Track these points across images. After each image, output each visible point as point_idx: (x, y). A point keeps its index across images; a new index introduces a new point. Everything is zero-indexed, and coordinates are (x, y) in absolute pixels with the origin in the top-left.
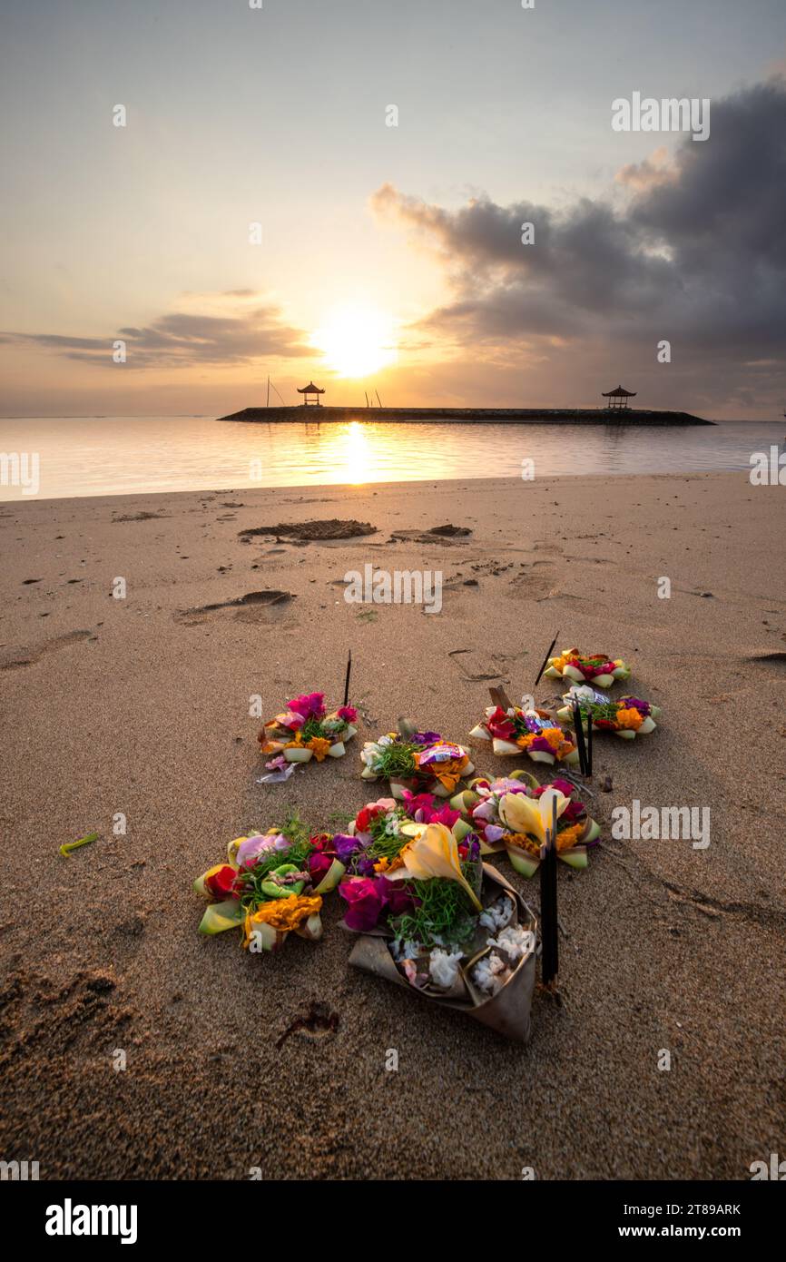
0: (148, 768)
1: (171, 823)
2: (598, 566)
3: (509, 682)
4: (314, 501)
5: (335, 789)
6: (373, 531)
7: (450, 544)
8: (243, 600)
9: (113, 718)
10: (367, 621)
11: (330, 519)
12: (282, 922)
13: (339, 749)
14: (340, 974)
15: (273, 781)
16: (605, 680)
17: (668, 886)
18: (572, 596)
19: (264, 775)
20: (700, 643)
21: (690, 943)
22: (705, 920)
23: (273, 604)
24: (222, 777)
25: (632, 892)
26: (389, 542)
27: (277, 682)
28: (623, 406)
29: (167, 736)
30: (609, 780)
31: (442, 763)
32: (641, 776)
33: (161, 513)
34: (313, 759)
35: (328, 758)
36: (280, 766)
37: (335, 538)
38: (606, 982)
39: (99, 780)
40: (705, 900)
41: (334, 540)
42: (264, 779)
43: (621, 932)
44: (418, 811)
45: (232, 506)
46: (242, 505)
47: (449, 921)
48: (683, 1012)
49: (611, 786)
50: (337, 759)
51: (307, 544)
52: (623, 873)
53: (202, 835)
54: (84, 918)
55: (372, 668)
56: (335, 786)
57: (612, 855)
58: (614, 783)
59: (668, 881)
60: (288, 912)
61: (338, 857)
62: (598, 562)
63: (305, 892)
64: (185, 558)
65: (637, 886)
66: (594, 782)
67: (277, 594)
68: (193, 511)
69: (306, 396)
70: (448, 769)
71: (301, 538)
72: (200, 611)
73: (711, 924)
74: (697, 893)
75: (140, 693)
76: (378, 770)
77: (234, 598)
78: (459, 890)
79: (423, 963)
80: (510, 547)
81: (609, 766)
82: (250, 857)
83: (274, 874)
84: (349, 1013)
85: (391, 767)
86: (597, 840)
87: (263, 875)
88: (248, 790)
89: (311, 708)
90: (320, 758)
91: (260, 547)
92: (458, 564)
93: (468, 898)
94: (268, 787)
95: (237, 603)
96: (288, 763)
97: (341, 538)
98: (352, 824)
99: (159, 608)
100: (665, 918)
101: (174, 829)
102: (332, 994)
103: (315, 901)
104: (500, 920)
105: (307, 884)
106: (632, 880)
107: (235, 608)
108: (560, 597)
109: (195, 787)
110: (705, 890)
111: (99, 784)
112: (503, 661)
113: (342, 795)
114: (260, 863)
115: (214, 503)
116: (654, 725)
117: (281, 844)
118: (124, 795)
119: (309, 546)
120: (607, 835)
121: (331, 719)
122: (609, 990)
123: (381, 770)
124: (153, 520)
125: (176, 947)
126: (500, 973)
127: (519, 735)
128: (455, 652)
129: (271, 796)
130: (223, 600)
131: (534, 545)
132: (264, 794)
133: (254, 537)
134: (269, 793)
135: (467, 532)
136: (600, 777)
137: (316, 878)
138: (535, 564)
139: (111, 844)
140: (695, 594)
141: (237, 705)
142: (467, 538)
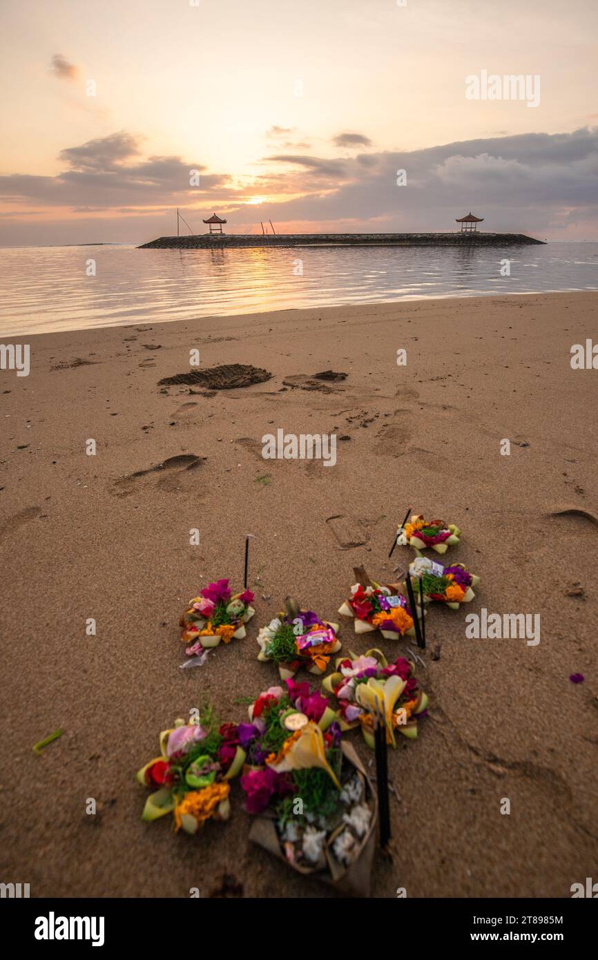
0: (96, 658)
1: (118, 714)
2: (446, 414)
3: (370, 550)
4: (220, 339)
5: (239, 671)
6: (268, 377)
7: (329, 391)
8: (164, 464)
9: (65, 606)
10: (262, 485)
11: (233, 363)
12: (201, 811)
13: (242, 633)
14: (243, 848)
15: (192, 666)
16: (441, 548)
17: (471, 748)
18: (423, 450)
19: (186, 661)
20: (514, 499)
21: (482, 800)
22: (494, 779)
23: (188, 469)
24: (153, 663)
25: (447, 756)
26: (281, 390)
27: (192, 558)
28: (473, 230)
29: (108, 623)
30: (438, 649)
31: (317, 646)
32: (461, 643)
33: (90, 359)
34: (222, 641)
35: (234, 639)
36: (197, 652)
37: (237, 387)
38: (424, 839)
39: (59, 673)
40: (495, 760)
41: (236, 389)
42: (185, 664)
43: (437, 793)
44: (298, 700)
45: (151, 348)
46: (160, 347)
47: (317, 801)
48: (473, 862)
49: (439, 654)
50: (240, 640)
51: (214, 394)
52: (441, 739)
53: (141, 724)
54: (57, 813)
55: (267, 540)
56: (238, 668)
57: (435, 723)
58: (441, 652)
59: (473, 744)
60: (206, 802)
61: (241, 745)
62: (445, 408)
63: (218, 781)
64: (114, 415)
65: (450, 752)
66: (427, 651)
67: (191, 458)
68: (119, 355)
69: (210, 226)
70: (321, 651)
71: (210, 388)
72: (129, 478)
73: (498, 782)
74: (490, 754)
75: (85, 576)
76: (270, 654)
77: (156, 463)
78: (325, 775)
79: (298, 844)
80: (378, 393)
81: (440, 634)
82: (177, 749)
83: (195, 766)
84: (250, 881)
85: (279, 651)
86: (425, 711)
87: (186, 766)
88: (174, 676)
89: (219, 593)
90: (227, 641)
91: (175, 399)
92: (336, 415)
93: (331, 780)
94: (189, 672)
95: (158, 468)
96: (203, 649)
97: (242, 386)
98: (251, 709)
99: (95, 477)
100: (467, 779)
101: (120, 720)
102: (238, 866)
103: (224, 789)
104: (353, 795)
105: (218, 773)
106: (447, 745)
107: (157, 475)
108: (414, 450)
109: (133, 676)
110: (496, 752)
111: (60, 678)
112: (367, 526)
113: (244, 676)
114: (184, 754)
115: (135, 346)
116: (473, 595)
117: (199, 734)
118: (79, 687)
119: (216, 398)
120: (433, 703)
121: (234, 606)
122: (426, 847)
123: (271, 655)
124: (85, 367)
125: (126, 833)
126: (350, 849)
127: (374, 613)
128: (330, 518)
129: (191, 681)
130: (146, 467)
131: (396, 389)
132: (186, 678)
133: (171, 386)
134: (189, 679)
135: (343, 377)
136: (431, 645)
137: (225, 769)
138: (396, 412)
139: (72, 738)
140: (516, 444)
141: (162, 586)
142: (343, 383)
